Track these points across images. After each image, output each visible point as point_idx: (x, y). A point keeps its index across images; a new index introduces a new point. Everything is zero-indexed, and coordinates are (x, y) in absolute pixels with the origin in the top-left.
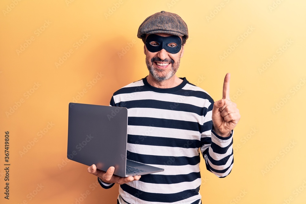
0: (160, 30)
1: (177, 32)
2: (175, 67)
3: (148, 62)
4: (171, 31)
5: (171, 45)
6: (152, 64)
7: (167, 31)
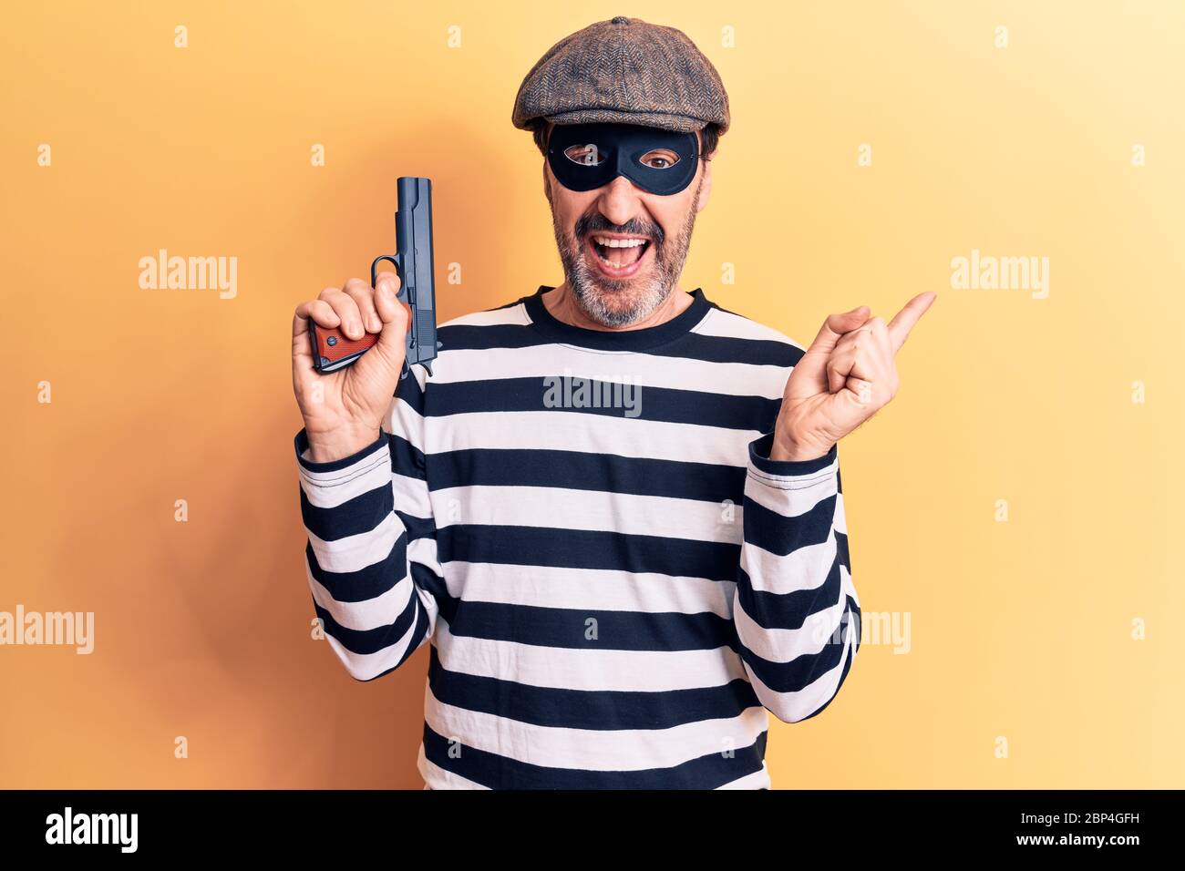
0: (606, 108)
1: (678, 114)
2: (669, 258)
3: (564, 236)
4: (650, 112)
5: (655, 161)
6: (578, 247)
7: (635, 112)
